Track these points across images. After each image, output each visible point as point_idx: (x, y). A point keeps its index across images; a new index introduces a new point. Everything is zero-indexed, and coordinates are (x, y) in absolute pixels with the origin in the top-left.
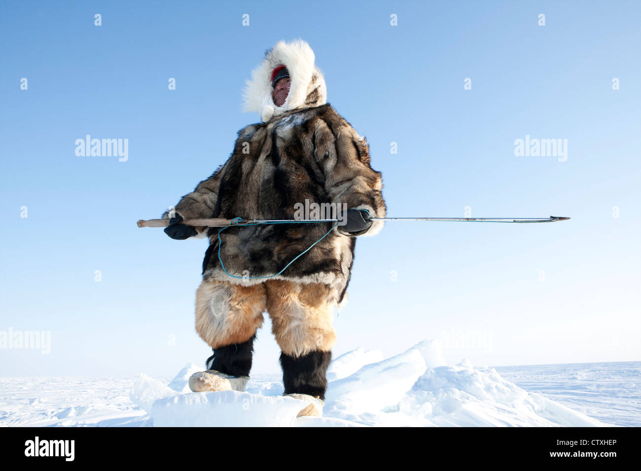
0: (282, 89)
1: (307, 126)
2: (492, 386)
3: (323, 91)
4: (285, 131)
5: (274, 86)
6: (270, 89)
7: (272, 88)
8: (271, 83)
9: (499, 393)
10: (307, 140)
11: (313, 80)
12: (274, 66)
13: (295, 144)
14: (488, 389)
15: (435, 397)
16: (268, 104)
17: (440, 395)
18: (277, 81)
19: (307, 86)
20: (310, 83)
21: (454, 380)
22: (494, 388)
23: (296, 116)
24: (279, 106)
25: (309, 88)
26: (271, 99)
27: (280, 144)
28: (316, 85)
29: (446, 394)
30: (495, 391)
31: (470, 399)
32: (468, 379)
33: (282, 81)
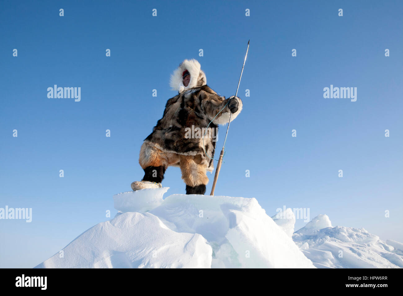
0: (187, 79)
1: (197, 93)
2: (353, 234)
3: (205, 79)
4: (188, 95)
5: (184, 78)
6: (182, 80)
7: (183, 79)
8: (182, 77)
9: (358, 238)
10: (196, 98)
11: (200, 75)
12: (184, 70)
13: (192, 99)
14: (351, 236)
15: (314, 241)
16: (182, 86)
17: (318, 240)
18: (186, 76)
19: (197, 78)
20: (199, 77)
21: (330, 233)
22: (355, 235)
23: (193, 90)
24: (186, 87)
25: (198, 79)
26: (182, 84)
27: (185, 100)
28: (202, 77)
29: (321, 240)
30: (355, 237)
31: (337, 241)
32: (337, 231)
33: (187, 76)
